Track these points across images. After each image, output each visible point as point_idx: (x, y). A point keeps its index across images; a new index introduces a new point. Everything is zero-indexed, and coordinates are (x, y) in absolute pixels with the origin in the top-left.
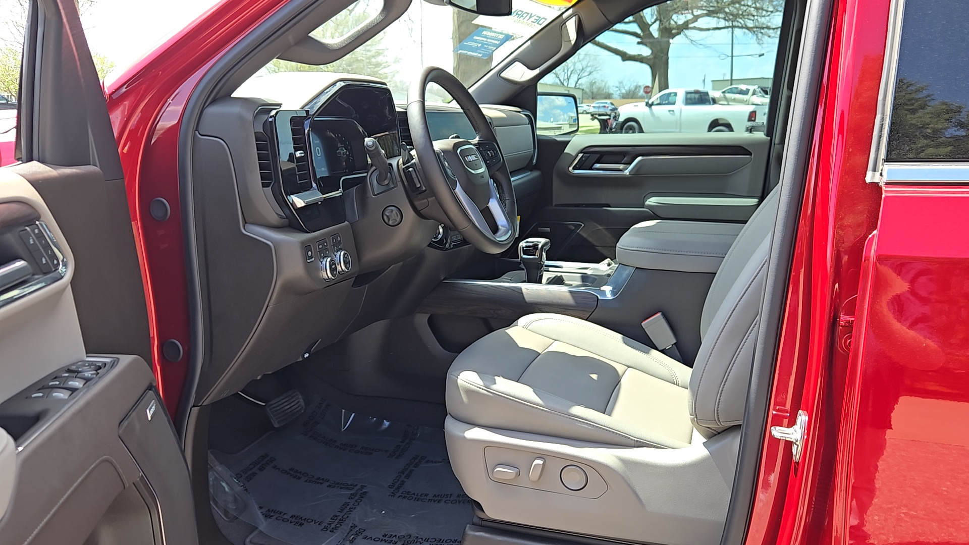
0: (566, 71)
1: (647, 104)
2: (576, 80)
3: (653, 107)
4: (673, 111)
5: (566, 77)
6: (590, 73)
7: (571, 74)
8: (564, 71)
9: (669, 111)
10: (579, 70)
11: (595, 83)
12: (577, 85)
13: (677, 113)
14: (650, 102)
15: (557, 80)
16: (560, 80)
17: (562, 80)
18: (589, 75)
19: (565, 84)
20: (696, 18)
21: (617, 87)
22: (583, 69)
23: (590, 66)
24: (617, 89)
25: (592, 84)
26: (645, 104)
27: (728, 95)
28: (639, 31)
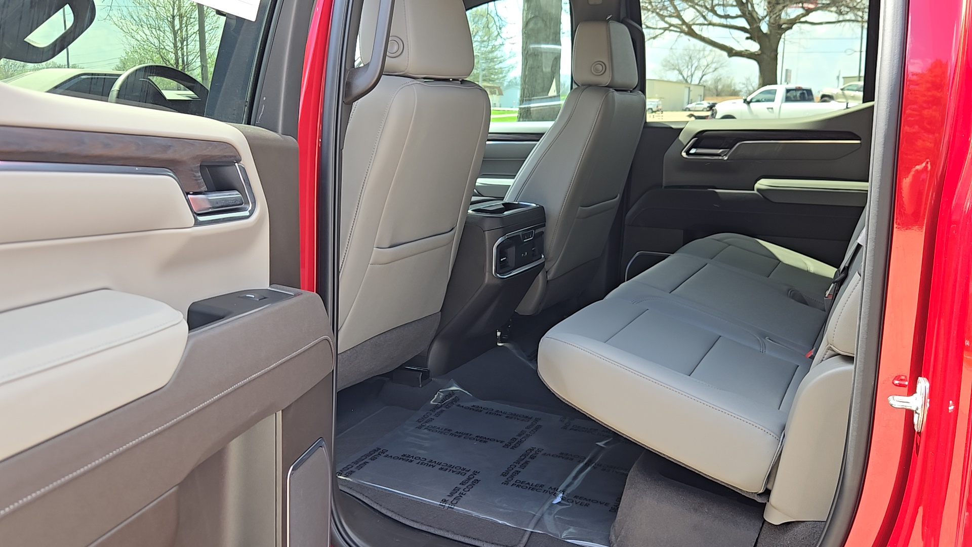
0: (690, 67)
1: (745, 101)
2: (701, 76)
3: (751, 104)
4: (772, 108)
5: (689, 74)
6: (716, 69)
7: (695, 70)
8: (687, 67)
9: (768, 108)
10: (704, 66)
11: (720, 79)
12: (701, 81)
13: (776, 110)
14: (748, 99)
15: (681, 77)
16: (683, 77)
17: (685, 77)
18: (714, 71)
19: (689, 81)
20: (808, 11)
21: (744, 84)
22: (708, 65)
23: (714, 63)
24: (744, 86)
25: (717, 81)
26: (743, 101)
27: (846, 92)
28: (748, 27)
